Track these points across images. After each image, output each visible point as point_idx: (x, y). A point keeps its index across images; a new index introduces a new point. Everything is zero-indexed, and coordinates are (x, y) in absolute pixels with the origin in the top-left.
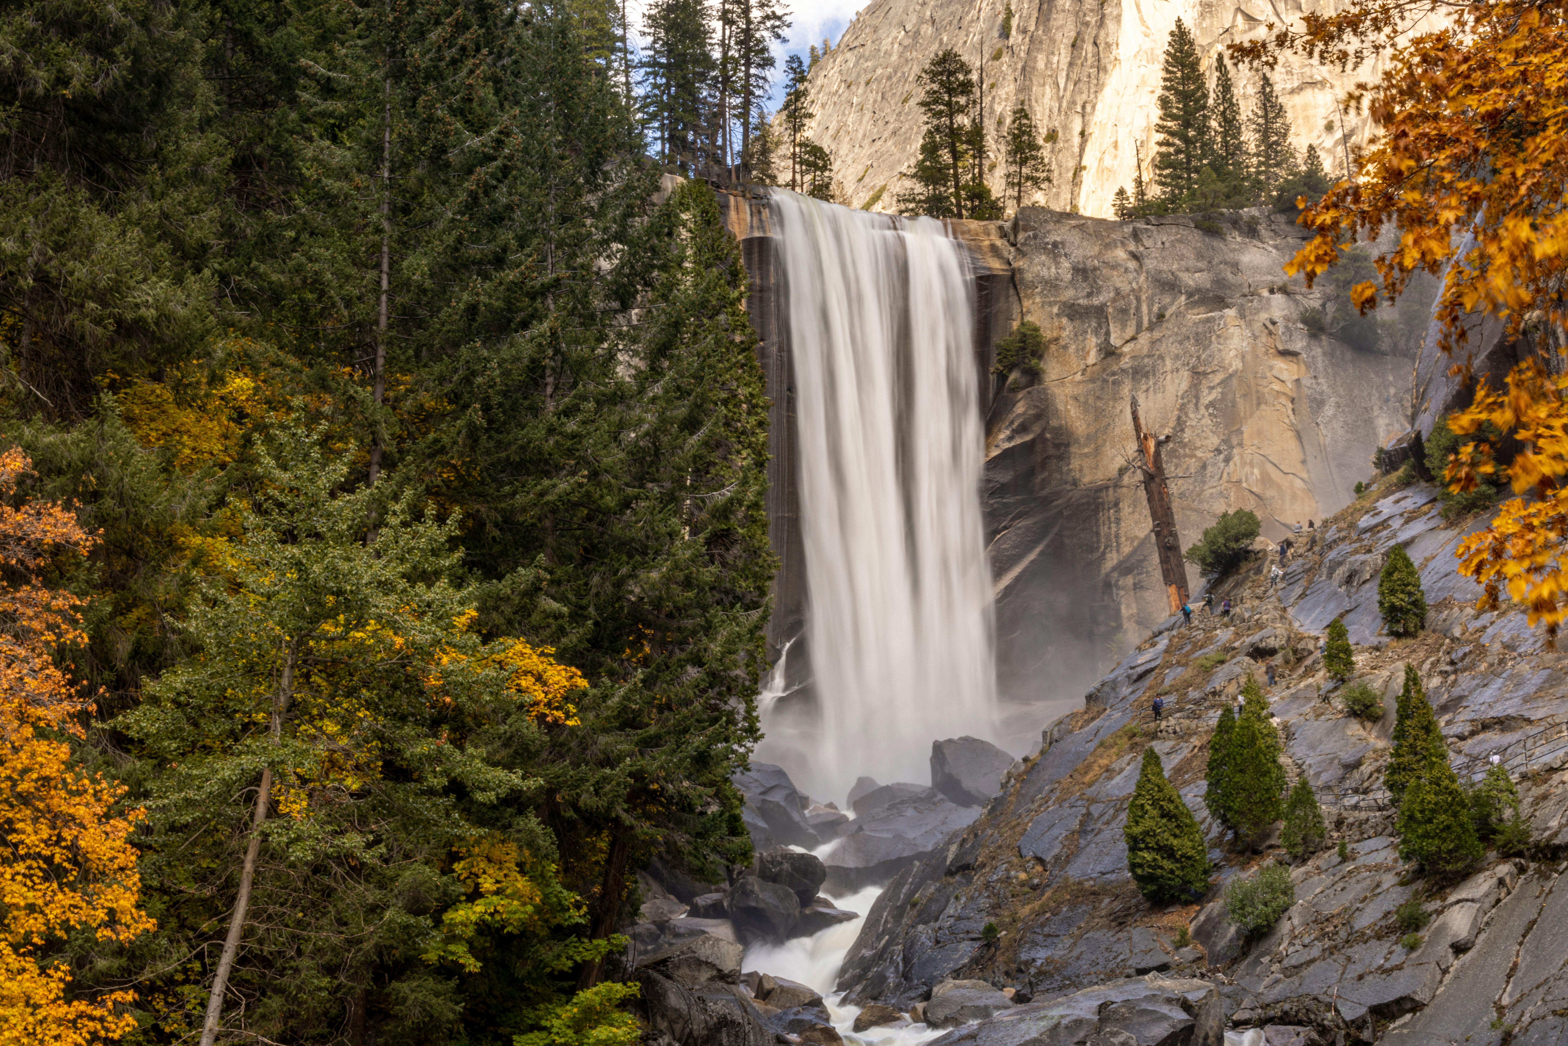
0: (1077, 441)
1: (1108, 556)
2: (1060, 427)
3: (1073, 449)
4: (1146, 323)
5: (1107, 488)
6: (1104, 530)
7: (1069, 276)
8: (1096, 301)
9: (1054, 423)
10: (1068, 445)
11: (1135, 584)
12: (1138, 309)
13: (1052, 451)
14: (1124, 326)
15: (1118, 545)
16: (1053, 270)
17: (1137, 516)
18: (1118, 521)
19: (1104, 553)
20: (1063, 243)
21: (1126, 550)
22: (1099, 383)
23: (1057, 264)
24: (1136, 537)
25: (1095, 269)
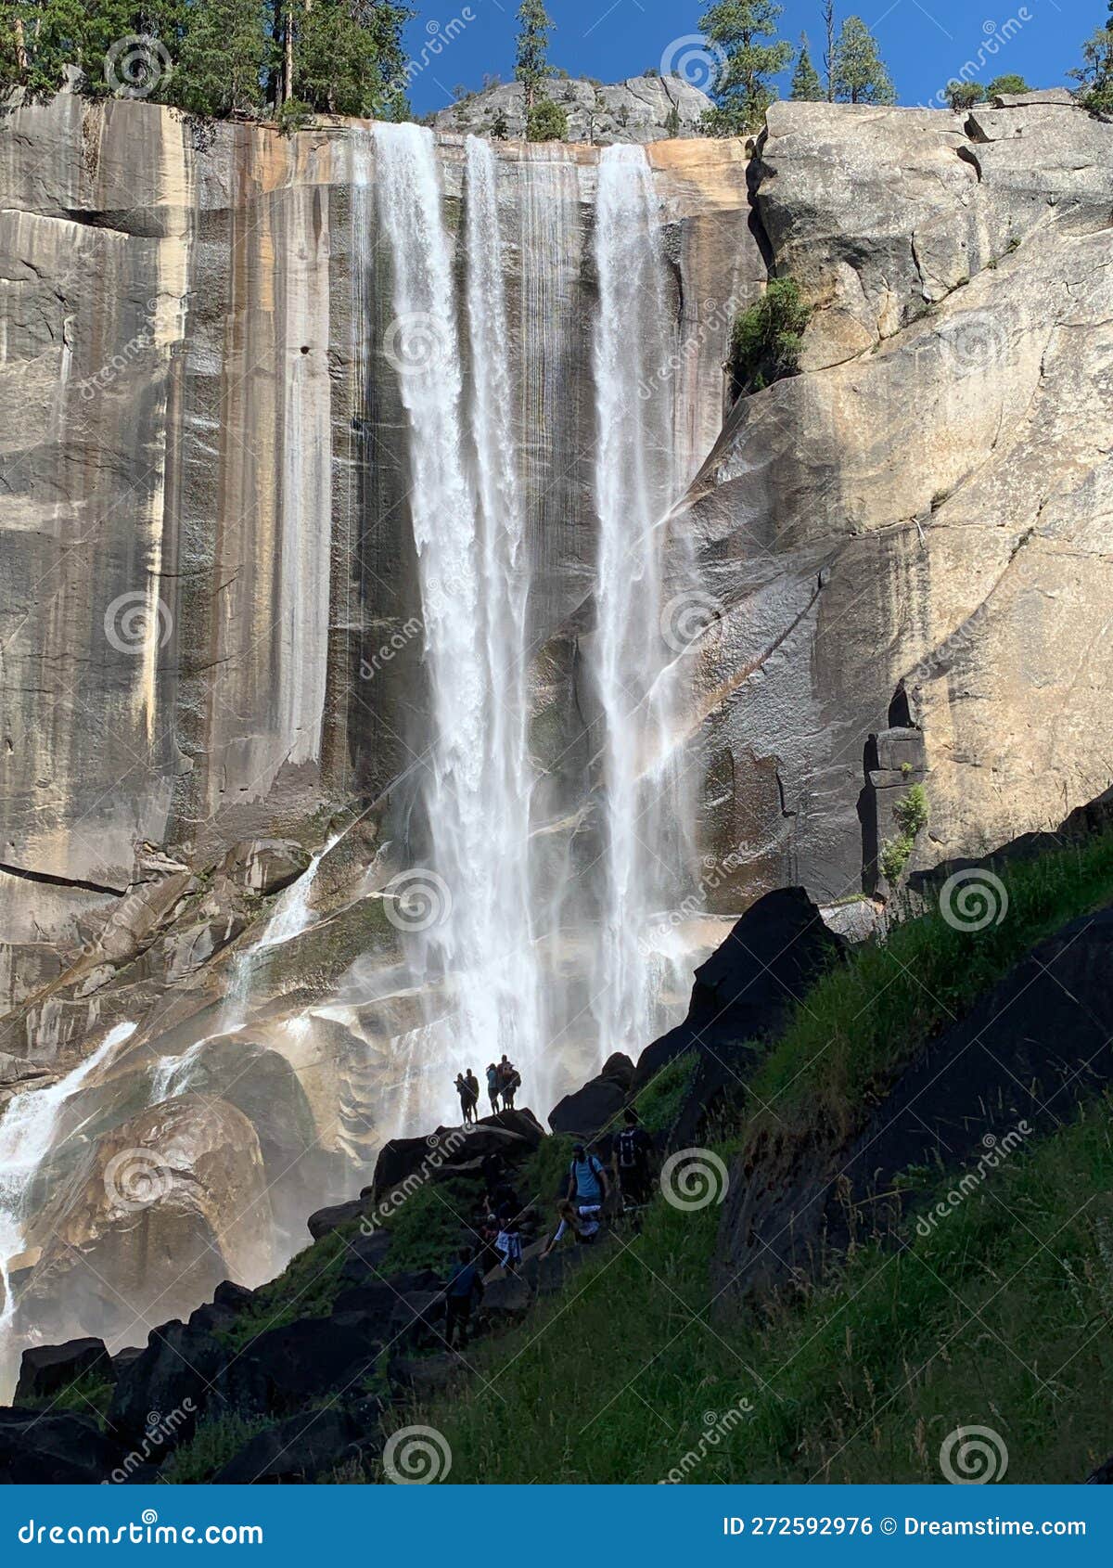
0: (854, 459)
1: (906, 646)
2: (825, 440)
3: (844, 474)
4: (985, 256)
5: (906, 531)
6: (895, 604)
7: (848, 195)
8: (894, 231)
9: (812, 433)
10: (836, 468)
11: (952, 692)
12: (972, 235)
13: (806, 479)
14: (946, 266)
15: (925, 625)
16: (820, 190)
17: (961, 573)
18: (925, 585)
19: (897, 642)
20: (840, 147)
21: (941, 633)
22: (896, 361)
23: (827, 181)
24: (960, 610)
25: (895, 181)
